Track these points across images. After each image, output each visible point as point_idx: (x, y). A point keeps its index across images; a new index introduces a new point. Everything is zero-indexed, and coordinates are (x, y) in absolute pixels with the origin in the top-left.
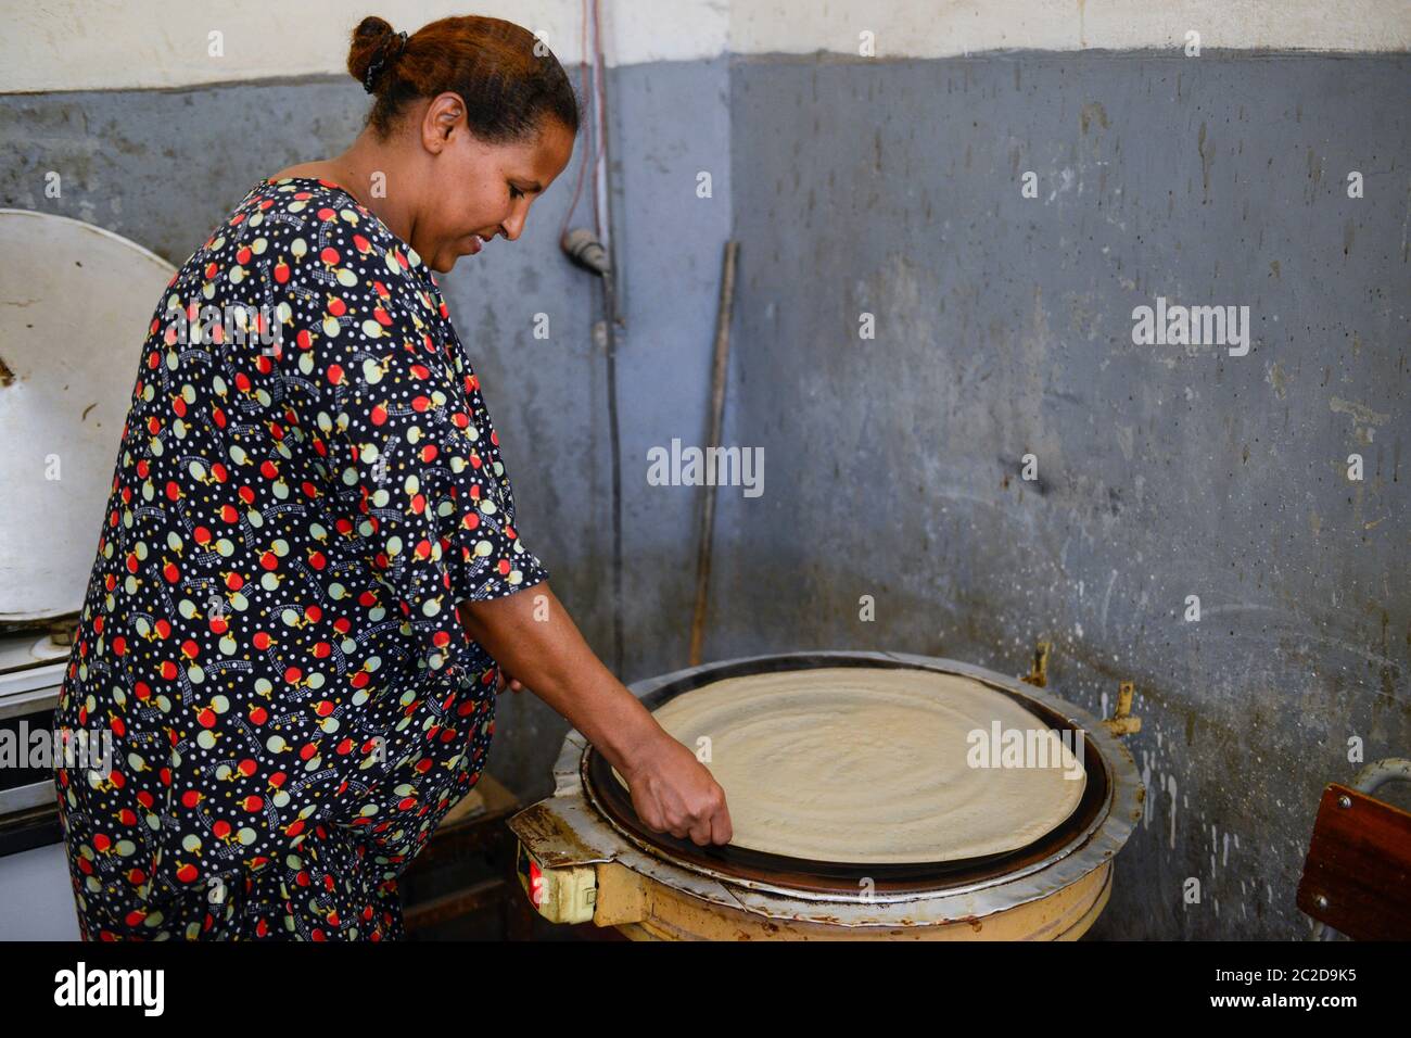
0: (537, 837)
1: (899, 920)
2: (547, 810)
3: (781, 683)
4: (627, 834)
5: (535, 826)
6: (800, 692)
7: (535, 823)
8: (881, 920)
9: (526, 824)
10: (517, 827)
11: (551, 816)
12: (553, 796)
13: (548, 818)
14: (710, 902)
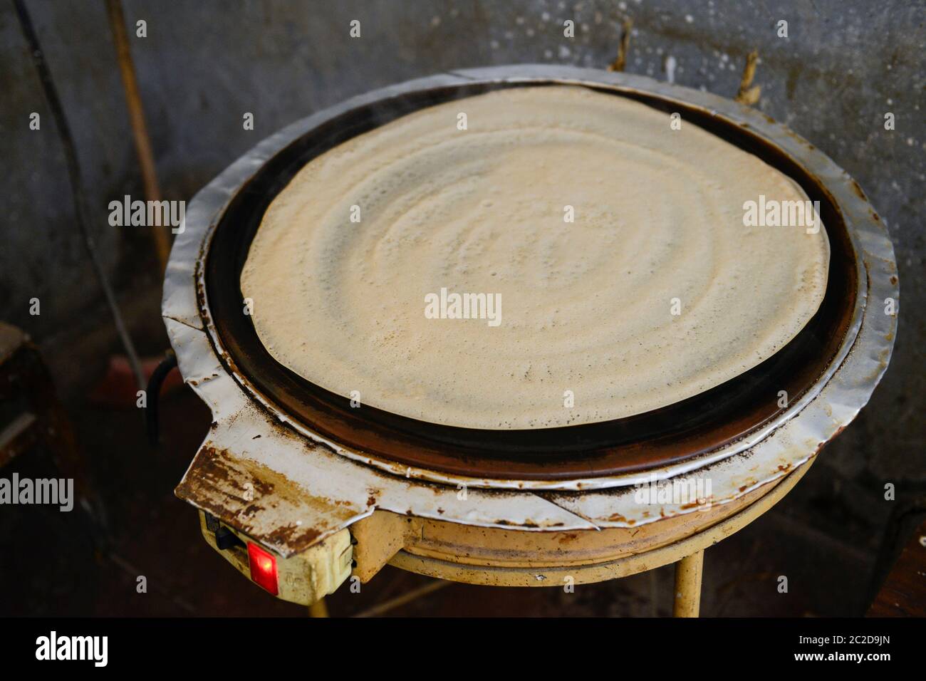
0: (244, 508)
1: (776, 469)
2: (224, 453)
3: (376, 151)
4: (366, 460)
5: (225, 487)
6: (408, 158)
7: (221, 482)
8: (757, 476)
9: (210, 488)
10: (201, 499)
11: (237, 462)
12: (215, 425)
13: (236, 467)
14: (545, 532)
